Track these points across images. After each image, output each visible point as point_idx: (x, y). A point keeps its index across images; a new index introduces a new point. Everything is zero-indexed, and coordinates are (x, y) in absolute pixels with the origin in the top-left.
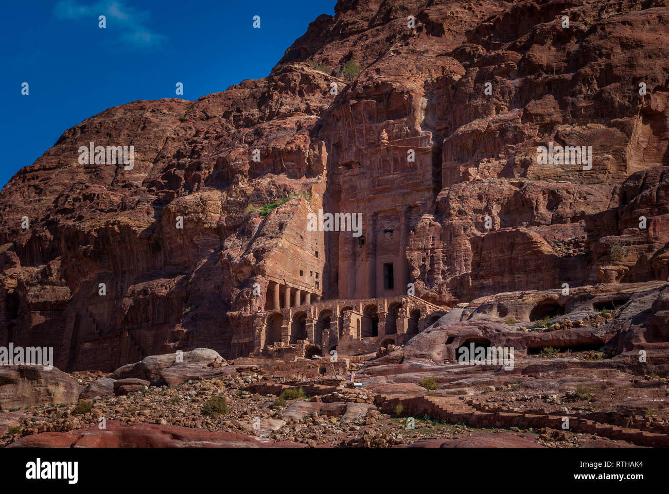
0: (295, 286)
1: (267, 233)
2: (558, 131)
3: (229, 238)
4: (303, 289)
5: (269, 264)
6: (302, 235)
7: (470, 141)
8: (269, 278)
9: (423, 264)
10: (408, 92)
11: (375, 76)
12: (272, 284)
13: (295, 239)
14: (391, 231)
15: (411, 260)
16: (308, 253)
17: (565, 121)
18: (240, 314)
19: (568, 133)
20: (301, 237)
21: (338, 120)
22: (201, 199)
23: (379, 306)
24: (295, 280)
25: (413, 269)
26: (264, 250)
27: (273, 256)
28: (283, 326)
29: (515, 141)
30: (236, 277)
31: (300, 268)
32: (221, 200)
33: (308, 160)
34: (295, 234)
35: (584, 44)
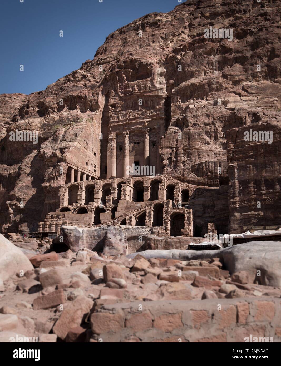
0: (83, 171)
1: (67, 139)
2: (243, 85)
3: (44, 143)
4: (88, 173)
5: (69, 156)
6: (88, 142)
7: (189, 91)
8: (69, 165)
9: (170, 157)
10: (150, 64)
11: (130, 57)
12: (70, 169)
13: (84, 143)
14: (138, 143)
15: (162, 154)
16: (90, 153)
17: (247, 80)
18: (50, 185)
19: (249, 86)
20: (87, 143)
21: (108, 82)
22: (29, 122)
23: (144, 182)
24: (83, 168)
25: (164, 159)
26: (65, 148)
27: (71, 152)
28: (79, 193)
29: (217, 90)
30: (48, 164)
31: (86, 161)
32: (40, 123)
33: (91, 102)
34: (84, 141)
35: (257, 37)
